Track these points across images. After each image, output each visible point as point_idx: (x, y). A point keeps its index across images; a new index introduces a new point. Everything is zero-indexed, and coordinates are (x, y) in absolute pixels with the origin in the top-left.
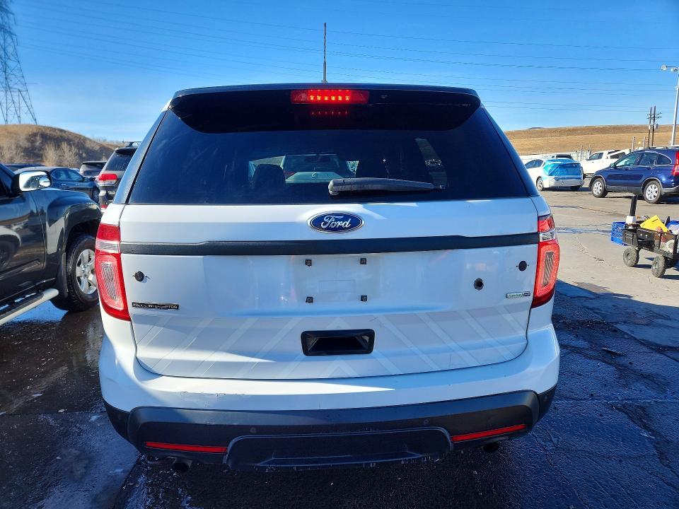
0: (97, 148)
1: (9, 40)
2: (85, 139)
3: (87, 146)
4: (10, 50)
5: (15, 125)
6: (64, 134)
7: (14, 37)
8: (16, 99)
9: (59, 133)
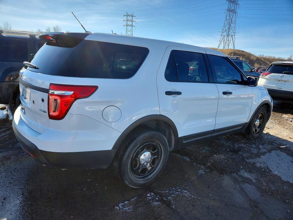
0: (255, 59)
1: (234, 15)
2: (252, 55)
3: (251, 58)
4: (234, 20)
5: (226, 49)
6: (243, 53)
7: (237, 14)
8: (230, 39)
9: (241, 52)
